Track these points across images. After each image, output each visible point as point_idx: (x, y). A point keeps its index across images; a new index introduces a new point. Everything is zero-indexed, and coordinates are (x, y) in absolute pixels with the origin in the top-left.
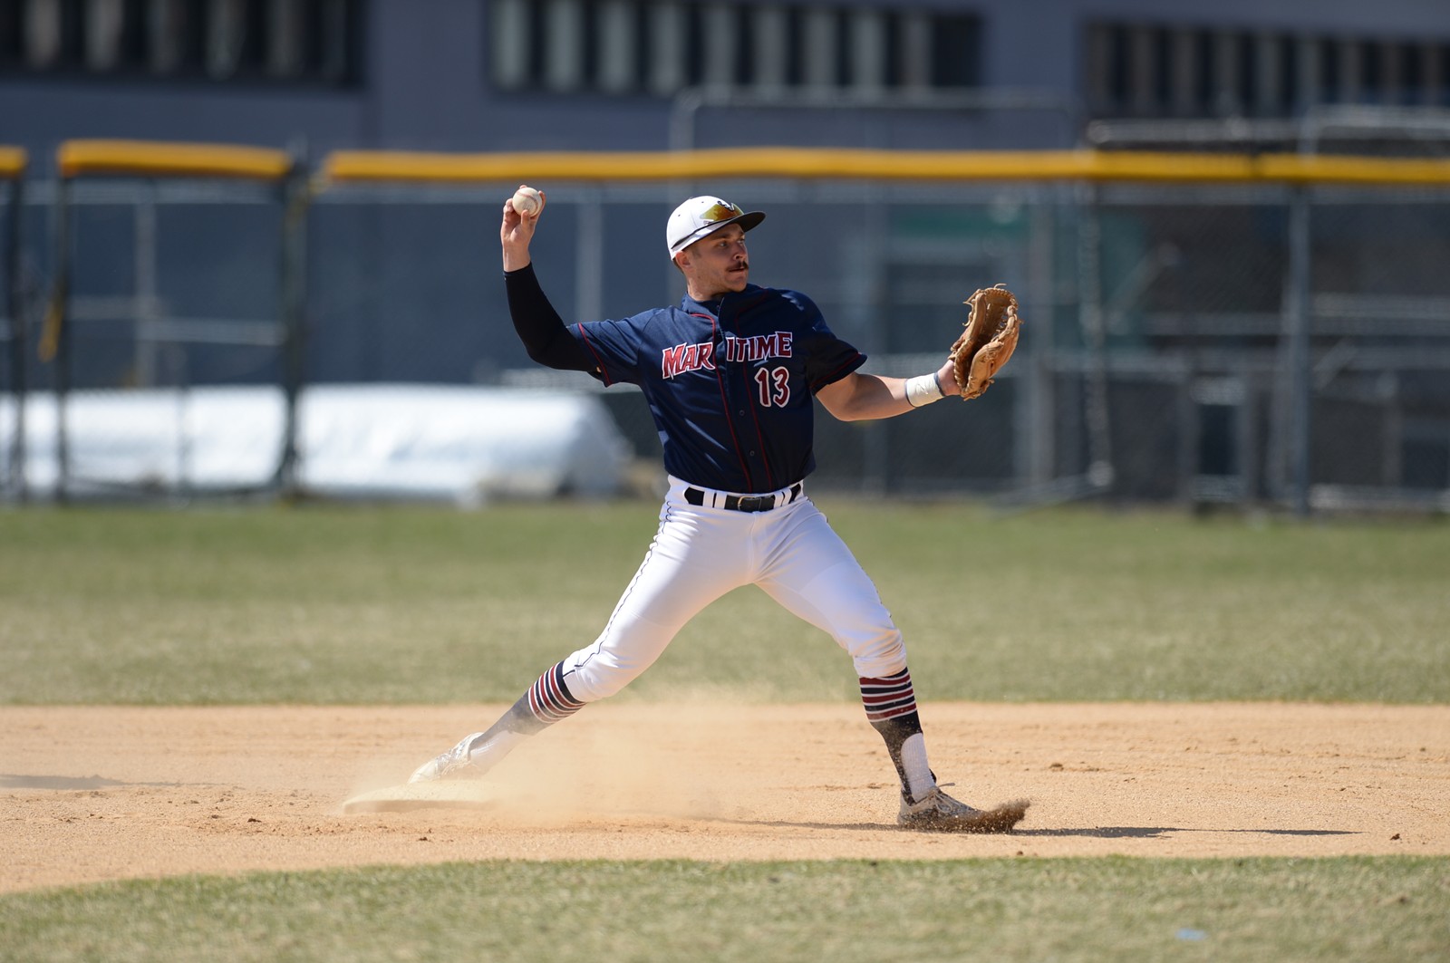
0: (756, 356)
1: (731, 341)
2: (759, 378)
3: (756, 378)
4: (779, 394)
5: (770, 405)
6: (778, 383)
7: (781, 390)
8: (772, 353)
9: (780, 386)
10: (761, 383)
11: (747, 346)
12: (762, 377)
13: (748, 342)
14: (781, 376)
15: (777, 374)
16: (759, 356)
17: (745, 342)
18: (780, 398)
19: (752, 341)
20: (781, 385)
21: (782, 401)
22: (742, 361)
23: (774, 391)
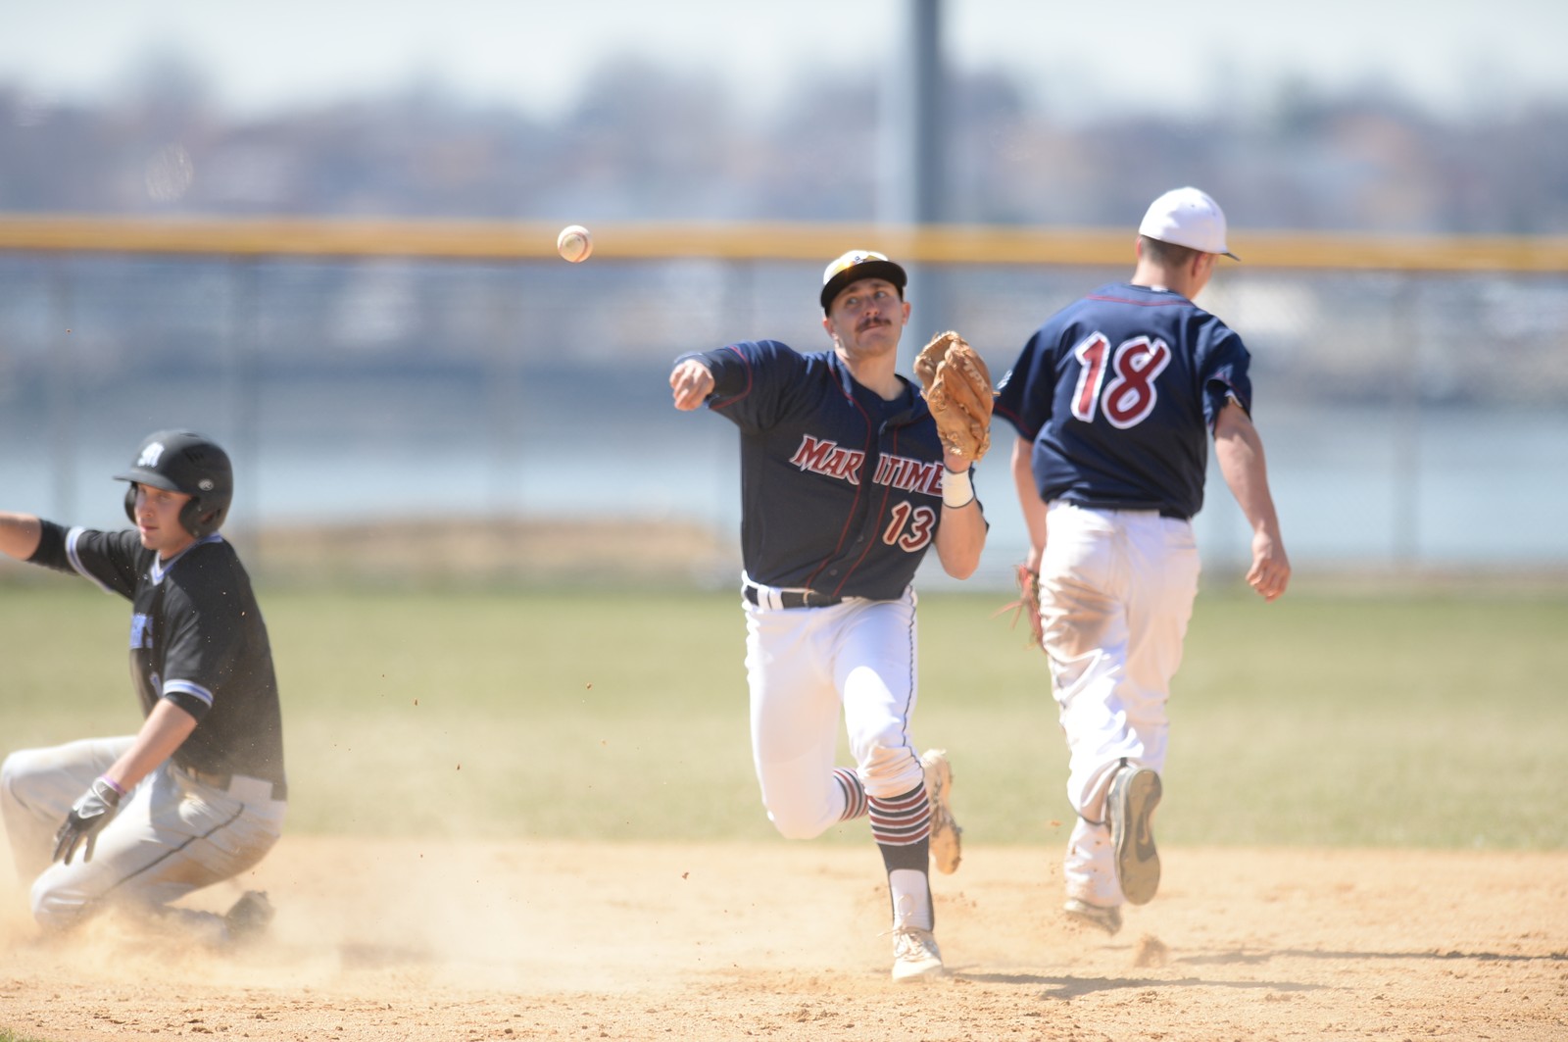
0: (903, 482)
1: (884, 458)
2: (898, 512)
3: (894, 510)
4: (913, 536)
5: (893, 542)
6: (919, 524)
7: (919, 534)
8: (921, 487)
9: (918, 528)
10: (896, 517)
11: (898, 468)
12: (902, 512)
13: (902, 464)
14: (924, 519)
15: (920, 514)
16: (907, 484)
17: (899, 461)
18: (911, 540)
19: (906, 463)
20: (922, 528)
21: (909, 545)
22: (887, 484)
23: (907, 529)
